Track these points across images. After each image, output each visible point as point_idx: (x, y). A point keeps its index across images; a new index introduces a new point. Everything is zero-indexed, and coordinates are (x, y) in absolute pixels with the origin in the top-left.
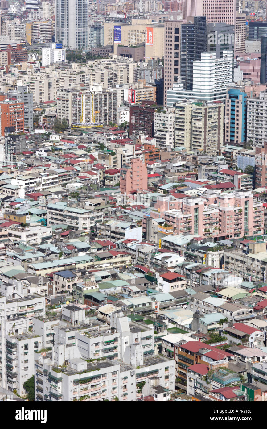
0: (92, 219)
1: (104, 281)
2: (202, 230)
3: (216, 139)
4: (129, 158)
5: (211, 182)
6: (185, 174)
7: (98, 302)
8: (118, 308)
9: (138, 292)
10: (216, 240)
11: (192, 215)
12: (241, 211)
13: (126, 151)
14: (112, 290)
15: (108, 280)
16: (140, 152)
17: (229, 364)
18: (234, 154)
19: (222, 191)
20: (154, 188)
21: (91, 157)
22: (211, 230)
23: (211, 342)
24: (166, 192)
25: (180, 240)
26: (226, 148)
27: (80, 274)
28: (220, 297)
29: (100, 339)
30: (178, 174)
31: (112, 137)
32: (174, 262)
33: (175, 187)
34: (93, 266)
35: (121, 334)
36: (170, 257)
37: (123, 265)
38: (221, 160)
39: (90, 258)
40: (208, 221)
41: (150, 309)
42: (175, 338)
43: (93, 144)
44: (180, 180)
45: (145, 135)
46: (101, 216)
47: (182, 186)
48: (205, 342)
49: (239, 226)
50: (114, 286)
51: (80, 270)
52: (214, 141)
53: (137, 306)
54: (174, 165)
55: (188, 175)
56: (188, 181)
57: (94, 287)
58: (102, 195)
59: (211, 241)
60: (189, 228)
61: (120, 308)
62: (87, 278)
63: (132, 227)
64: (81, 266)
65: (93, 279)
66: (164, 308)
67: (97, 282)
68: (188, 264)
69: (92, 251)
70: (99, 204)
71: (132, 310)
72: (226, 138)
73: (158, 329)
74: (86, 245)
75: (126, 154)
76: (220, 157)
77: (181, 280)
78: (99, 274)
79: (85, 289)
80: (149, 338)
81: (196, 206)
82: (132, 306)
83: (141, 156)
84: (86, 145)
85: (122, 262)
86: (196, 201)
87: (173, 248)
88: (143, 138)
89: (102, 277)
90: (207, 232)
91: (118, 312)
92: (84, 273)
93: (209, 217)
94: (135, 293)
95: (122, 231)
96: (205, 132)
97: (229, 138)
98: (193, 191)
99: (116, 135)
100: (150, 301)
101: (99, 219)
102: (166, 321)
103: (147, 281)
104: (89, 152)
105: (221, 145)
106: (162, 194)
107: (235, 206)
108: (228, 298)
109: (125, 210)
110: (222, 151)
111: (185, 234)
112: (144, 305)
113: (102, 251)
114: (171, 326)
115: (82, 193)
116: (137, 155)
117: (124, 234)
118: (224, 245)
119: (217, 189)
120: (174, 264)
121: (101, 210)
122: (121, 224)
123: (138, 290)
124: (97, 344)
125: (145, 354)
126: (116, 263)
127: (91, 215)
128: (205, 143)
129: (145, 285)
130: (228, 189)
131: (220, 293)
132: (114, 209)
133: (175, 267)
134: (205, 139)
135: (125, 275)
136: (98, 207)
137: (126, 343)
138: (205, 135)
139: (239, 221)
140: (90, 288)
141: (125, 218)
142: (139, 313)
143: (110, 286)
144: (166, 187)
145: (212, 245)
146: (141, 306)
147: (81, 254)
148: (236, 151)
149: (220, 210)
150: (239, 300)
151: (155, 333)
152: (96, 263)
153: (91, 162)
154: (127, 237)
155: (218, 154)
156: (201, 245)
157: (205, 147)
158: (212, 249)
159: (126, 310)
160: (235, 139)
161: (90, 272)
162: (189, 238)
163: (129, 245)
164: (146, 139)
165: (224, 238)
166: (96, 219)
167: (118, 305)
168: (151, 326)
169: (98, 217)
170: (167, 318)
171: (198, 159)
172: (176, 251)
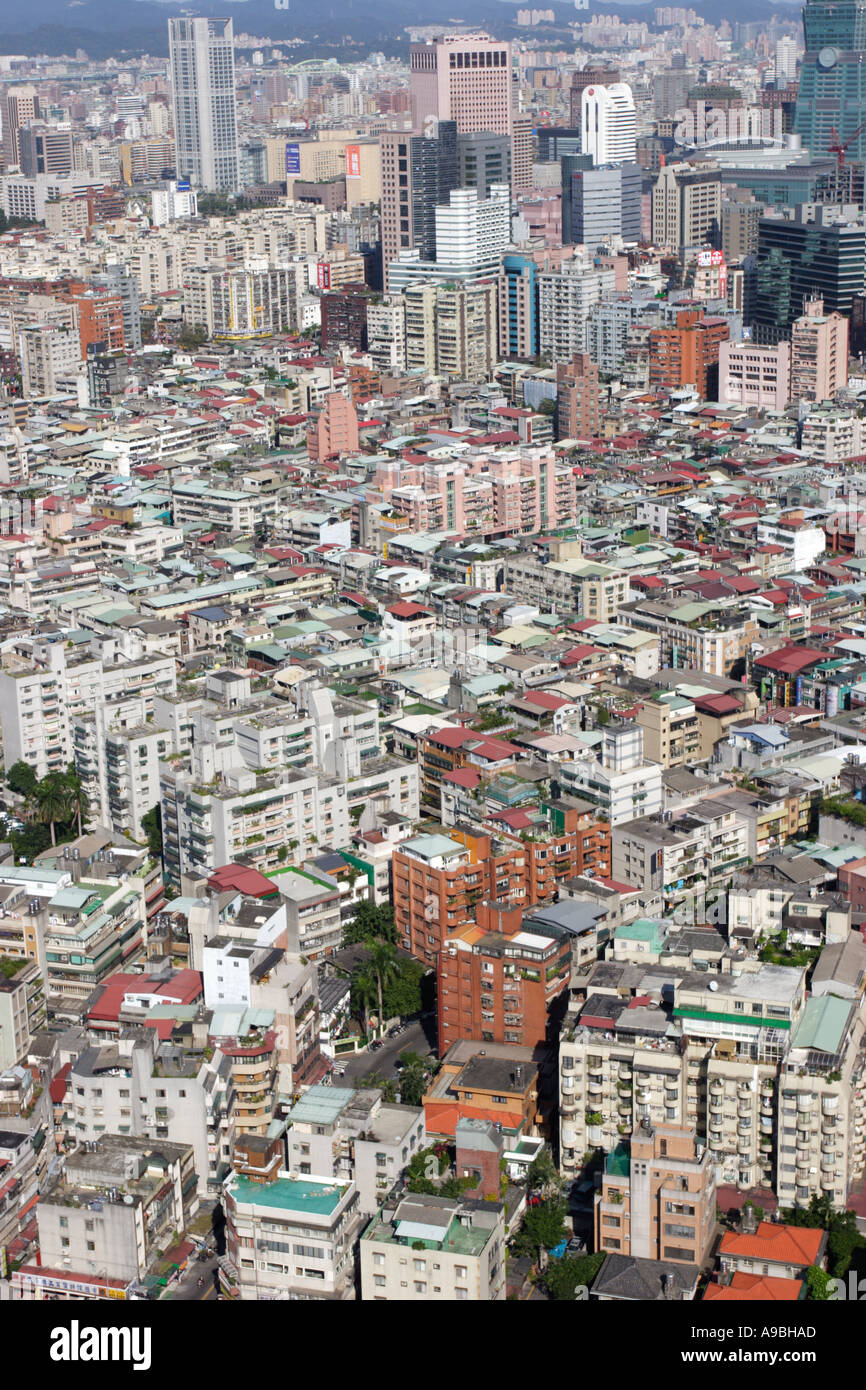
0: (257, 509)
1: (284, 623)
2: (462, 522)
3: (484, 350)
4: (323, 393)
5: (477, 432)
6: (427, 419)
7: (273, 663)
8: (310, 674)
9: (347, 642)
10: (488, 539)
11: (442, 495)
12: (532, 483)
13: (315, 380)
14: (299, 639)
15: (292, 622)
16: (343, 380)
17: (518, 767)
18: (518, 378)
19: (497, 448)
20: (372, 448)
21: (252, 393)
22: (479, 522)
23: (484, 728)
24: (392, 453)
25: (422, 541)
26: (502, 368)
27: (238, 612)
28: (499, 644)
29: (278, 732)
30: (416, 419)
31: (290, 355)
32: (412, 583)
33: (410, 444)
34: (261, 598)
35: (317, 720)
36: (403, 574)
37: (318, 592)
38: (494, 390)
39: (255, 582)
40: (473, 505)
41: (369, 672)
42: (417, 724)
43: (254, 369)
44: (419, 430)
45: (352, 347)
46: (273, 504)
47: (423, 441)
48: (474, 729)
49: (531, 513)
50: (302, 632)
51: (237, 606)
52: (480, 355)
53: (346, 667)
54: (408, 402)
55: (433, 421)
56: (434, 431)
57: (265, 636)
58: (274, 465)
59: (479, 542)
60: (438, 520)
61: (314, 673)
62: (252, 619)
63: (332, 521)
64: (240, 598)
65: (262, 620)
66: (396, 669)
67: (269, 626)
68: (438, 587)
69: (260, 569)
70: (270, 481)
71: (336, 675)
72: (502, 349)
73: (386, 707)
74: (247, 559)
75: (316, 386)
76: (490, 385)
77: (426, 616)
78: (273, 612)
79: (248, 640)
80: (368, 725)
81: (450, 479)
82: (336, 668)
83: (345, 387)
84: (241, 372)
85: (316, 588)
86: (449, 468)
87: (412, 558)
88: (347, 354)
89: (280, 617)
90: (473, 526)
91: (309, 680)
92: (245, 611)
93: (474, 498)
94: (342, 643)
95: (314, 530)
96: (462, 338)
97: (508, 349)
98: (443, 450)
99: (297, 350)
100: (370, 657)
101: (270, 509)
102: (401, 694)
103: (362, 621)
104: (247, 383)
105: (494, 363)
106: (387, 457)
107: (522, 475)
108: (513, 646)
109: (319, 491)
110: (495, 374)
111: (431, 530)
112: (359, 664)
113: (277, 569)
114: (410, 701)
115: (236, 461)
116: (337, 386)
117: (317, 536)
118: (502, 548)
119: (488, 444)
120: (413, 587)
121: (274, 492)
122: (311, 517)
123: (347, 637)
124: (273, 741)
125: (364, 755)
126: (305, 590)
127: (255, 503)
128: (463, 359)
129: (359, 627)
130: (508, 443)
131: (498, 637)
132: (298, 489)
133: (413, 593)
134: (463, 352)
135: (323, 612)
136: (268, 488)
137: (327, 736)
138: (463, 345)
139: (531, 503)
140: (257, 638)
141: (318, 505)
142: (349, 680)
143: (294, 633)
144: (393, 445)
145: (482, 548)
146: (353, 667)
147: (240, 576)
148: (522, 373)
149: (494, 484)
150: (533, 648)
151: (381, 715)
152: (268, 591)
153: (252, 404)
154: (323, 540)
155: (488, 379)
156: (460, 550)
157: (463, 366)
158: (482, 557)
159: (325, 677)
160: (519, 350)
161: (257, 609)
162: (438, 537)
163: (327, 555)
164: (353, 357)
165: (502, 535)
166: (264, 510)
167: (309, 667)
168: (374, 704)
169: (267, 505)
170: (403, 687)
171: (451, 390)
172: (415, 563)
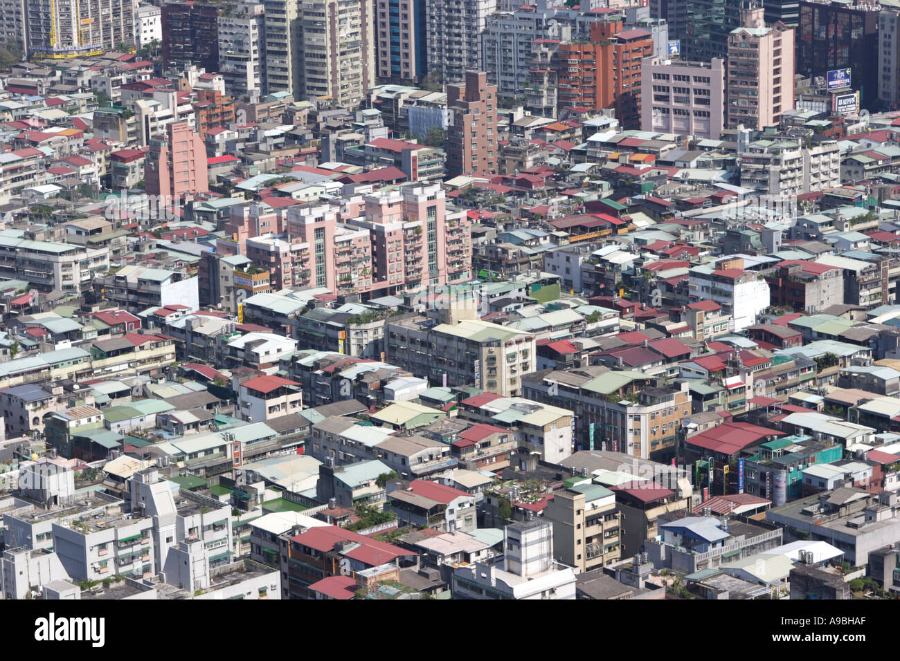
0: (85, 264)
1: (116, 403)
2: (332, 276)
3: (360, 71)
4: (164, 122)
5: (352, 169)
6: (292, 153)
7: (100, 452)
8: (146, 464)
9: (195, 425)
10: (366, 297)
11: (310, 244)
12: (417, 230)
13: (155, 107)
14: (135, 422)
15: (126, 401)
16: (189, 107)
17: (401, 576)
18: (401, 104)
19: (376, 188)
20: (223, 188)
21: (78, 123)
22: (355, 278)
23: (360, 527)
24: (249, 194)
25: (284, 302)
26: (381, 91)
27: (61, 390)
28: (379, 423)
29: (107, 535)
30: (277, 153)
31: (124, 78)
32: (273, 351)
33: (268, 184)
34: (90, 372)
35: (155, 521)
36: (262, 341)
37: (159, 364)
38: (372, 117)
39: (81, 352)
40: (346, 258)
41: (222, 460)
42: (278, 523)
43: (80, 95)
44: (284, 166)
45: (199, 68)
46: (103, 258)
47: (286, 181)
48: (349, 528)
49: (417, 266)
50: (139, 413)
51: (59, 382)
52: (357, 75)
53: (193, 455)
55: (298, 155)
56: (300, 168)
57: (94, 419)
58: (102, 212)
59: (354, 301)
60: (304, 275)
61: (153, 462)
62: (81, 397)
63: (176, 278)
64: (62, 373)
65: (90, 400)
66: (253, 457)
67: (98, 406)
68: (305, 356)
69: (89, 336)
70: (99, 230)
71: (181, 465)
72: (381, 68)
73: (240, 504)
74: (72, 325)
75: (158, 114)
76: (368, 112)
77: (290, 392)
78: (102, 390)
79: (72, 424)
80: (216, 527)
81: (319, 225)
82: (181, 456)
83: (192, 116)
84: (64, 98)
85: (157, 359)
86: (317, 212)
87: (272, 321)
88: (194, 75)
89: (112, 396)
90: (347, 283)
91: (147, 471)
92: (69, 389)
93: (347, 248)
94: (188, 426)
95: (153, 288)
96: (333, 56)
97: (389, 68)
98: (311, 191)
99: (134, 71)
100: (223, 443)
101: (100, 264)
102: (260, 487)
103: (214, 399)
104: (71, 112)
105: (372, 85)
106: (242, 200)
107: (406, 219)
108: (395, 427)
109: (160, 242)
110: (373, 98)
111: (295, 286)
112: (208, 451)
113: (108, 337)
114: (271, 495)
115: (57, 207)
116: (182, 115)
117: (159, 296)
118: (382, 308)
119: (366, 183)
120: (274, 357)
121: (105, 243)
122: (149, 273)
123: (194, 419)
124: (102, 546)
125: (215, 561)
126: (142, 362)
127: (81, 257)
128: (334, 81)
129: (209, 406)
130: (390, 182)
131: (378, 415)
132: (134, 240)
133: (274, 364)
134: (334, 72)
135: (167, 389)
136: (95, 239)
137: (168, 540)
138: (334, 64)
139: (418, 255)
140: (84, 421)
141: (157, 259)
142: (197, 471)
143: (129, 414)
144: (249, 185)
145: (357, 309)
146: (201, 455)
147: (64, 346)
148: (403, 97)
149: (372, 232)
150: (419, 429)
151: (235, 513)
152: (96, 364)
153: (77, 136)
154: (166, 300)
155: (365, 104)
156: (331, 311)
157: (335, 90)
158: (358, 319)
159: (166, 469)
160: (403, 70)
161: (83, 386)
162: (305, 296)
163: (169, 320)
164: (200, 79)
165: (383, 293)
166: (93, 265)
167: (147, 456)
168: (225, 498)
169: (96, 260)
170: (263, 479)
171: (320, 119)
172: (278, 329)
